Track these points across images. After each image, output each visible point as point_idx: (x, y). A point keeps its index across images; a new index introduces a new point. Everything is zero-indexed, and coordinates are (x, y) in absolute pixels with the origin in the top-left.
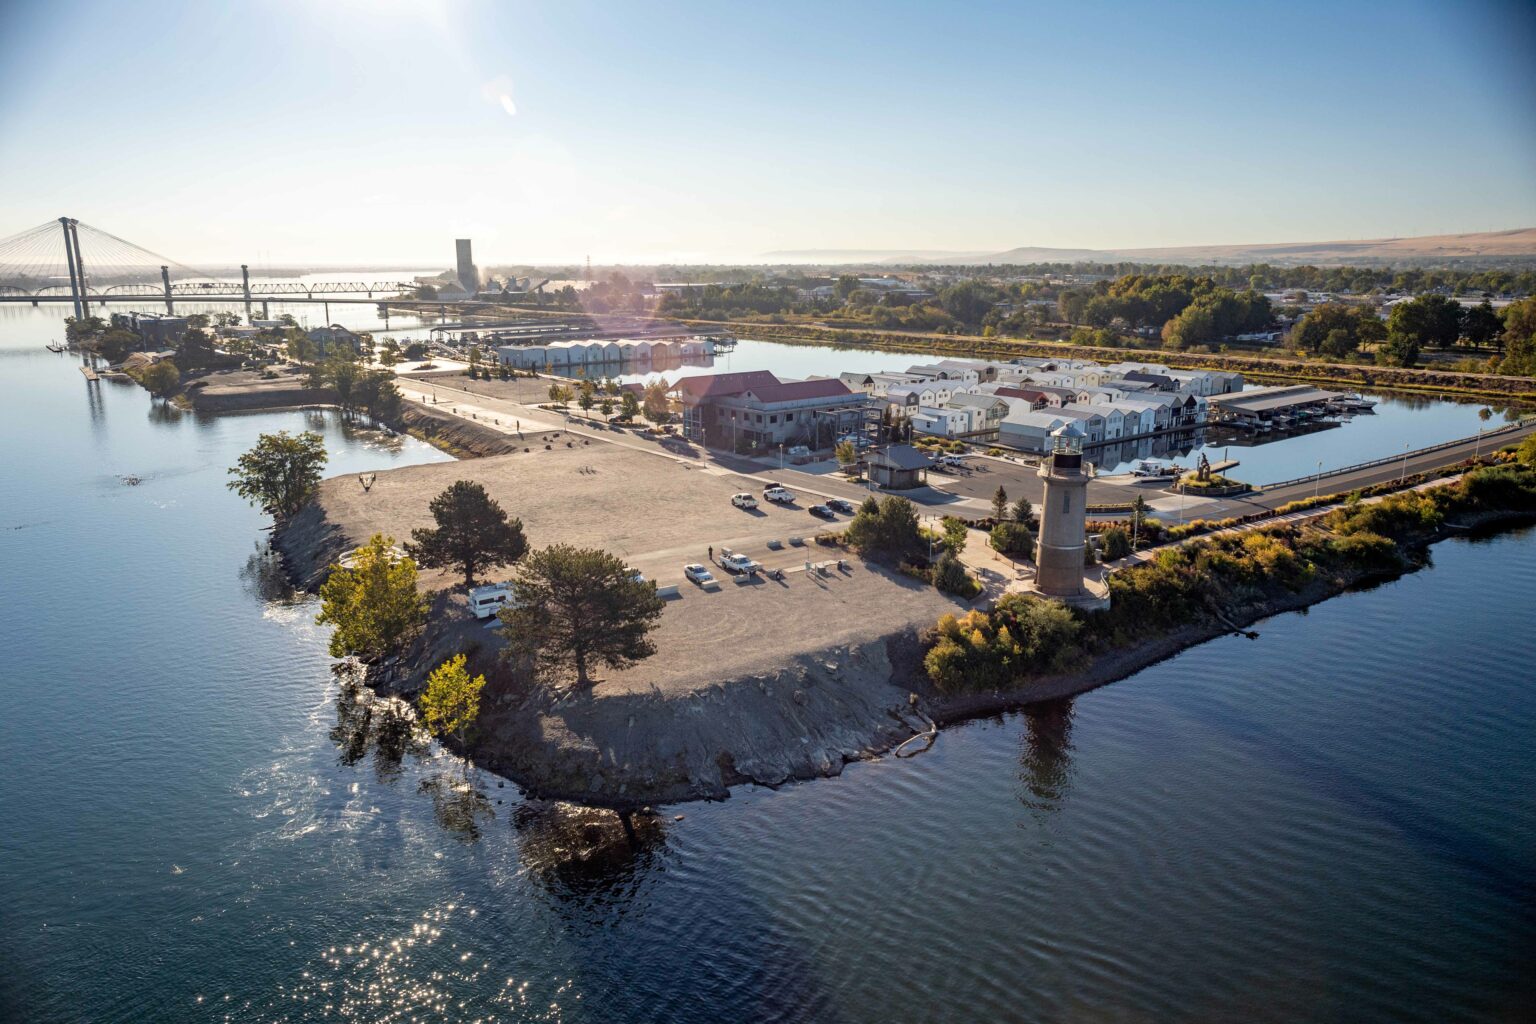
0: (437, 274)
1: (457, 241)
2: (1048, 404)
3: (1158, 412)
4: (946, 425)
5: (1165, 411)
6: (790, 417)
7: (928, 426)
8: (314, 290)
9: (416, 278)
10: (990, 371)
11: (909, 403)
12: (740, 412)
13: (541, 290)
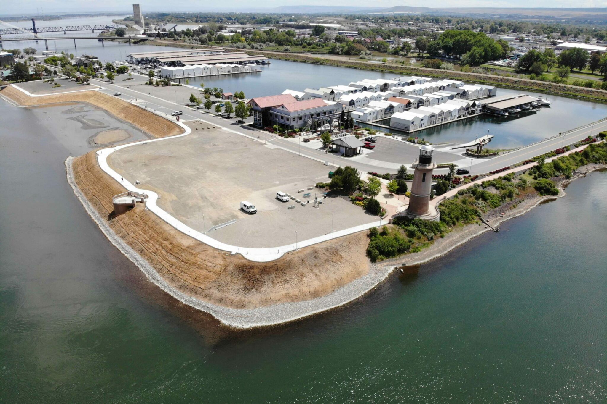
0: (123, 18)
1: (134, 5)
2: (412, 105)
3: (460, 110)
4: (367, 117)
5: (463, 109)
6: (301, 118)
7: (359, 117)
8: (66, 30)
9: (113, 20)
10: (386, 85)
11: (350, 105)
12: (279, 115)
13: (175, 30)
